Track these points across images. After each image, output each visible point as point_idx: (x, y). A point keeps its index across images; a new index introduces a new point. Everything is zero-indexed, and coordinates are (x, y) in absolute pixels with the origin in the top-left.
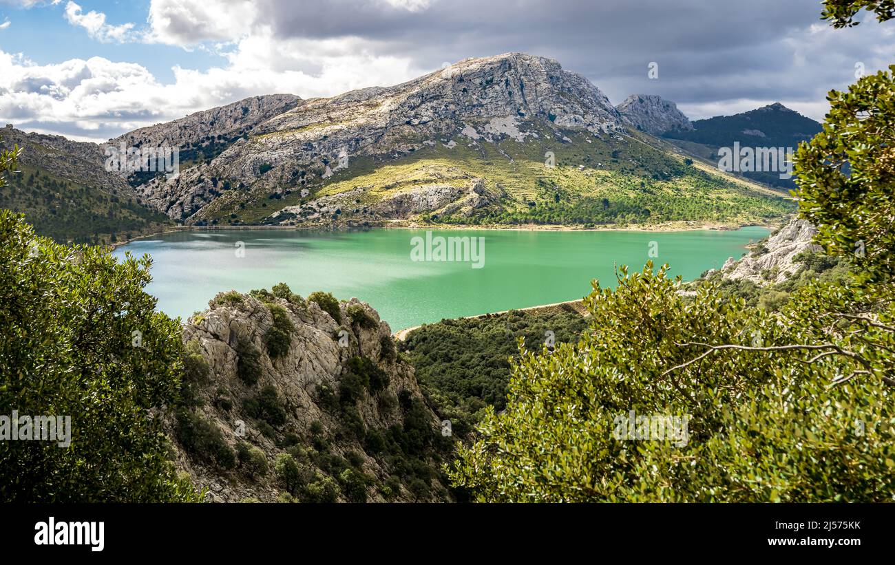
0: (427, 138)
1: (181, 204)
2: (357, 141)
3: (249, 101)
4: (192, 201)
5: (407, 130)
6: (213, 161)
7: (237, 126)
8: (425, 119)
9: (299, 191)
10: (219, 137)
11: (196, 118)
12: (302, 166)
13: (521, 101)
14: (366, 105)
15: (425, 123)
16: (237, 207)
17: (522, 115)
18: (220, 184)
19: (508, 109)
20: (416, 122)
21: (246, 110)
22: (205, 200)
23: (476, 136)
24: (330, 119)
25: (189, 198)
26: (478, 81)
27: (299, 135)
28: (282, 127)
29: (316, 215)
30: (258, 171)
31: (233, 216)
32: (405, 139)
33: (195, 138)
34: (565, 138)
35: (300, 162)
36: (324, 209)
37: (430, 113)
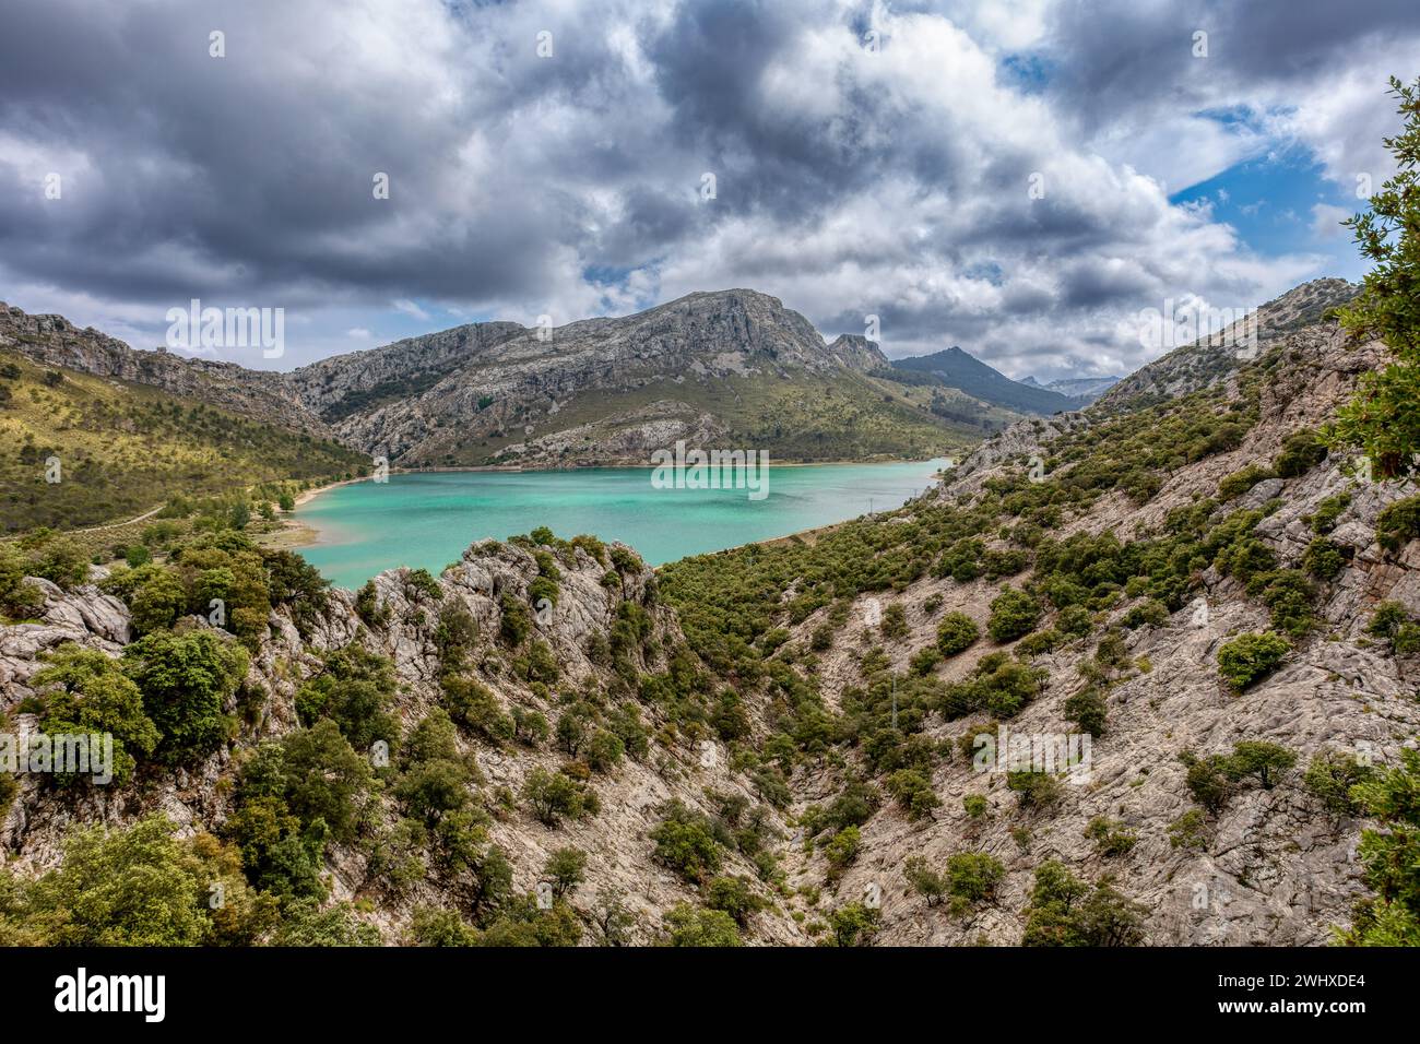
0: (656, 373)
1: (387, 444)
2: (585, 374)
3: (465, 328)
4: (401, 440)
5: (636, 363)
6: (425, 395)
7: (453, 355)
8: (654, 352)
9: (523, 429)
10: (432, 369)
11: (404, 346)
12: (526, 401)
13: (747, 337)
14: (594, 337)
15: (654, 357)
16: (453, 446)
17: (747, 351)
18: (433, 421)
19: (734, 345)
20: (646, 355)
21: (462, 339)
22: (415, 439)
23: (704, 372)
24: (556, 350)
25: (397, 437)
26: (706, 316)
27: (524, 368)
28: (504, 358)
29: (543, 454)
30: (477, 406)
31: (449, 457)
32: (636, 374)
33: (403, 369)
34: (786, 375)
35: (524, 396)
36: (551, 448)
37: (659, 346)
